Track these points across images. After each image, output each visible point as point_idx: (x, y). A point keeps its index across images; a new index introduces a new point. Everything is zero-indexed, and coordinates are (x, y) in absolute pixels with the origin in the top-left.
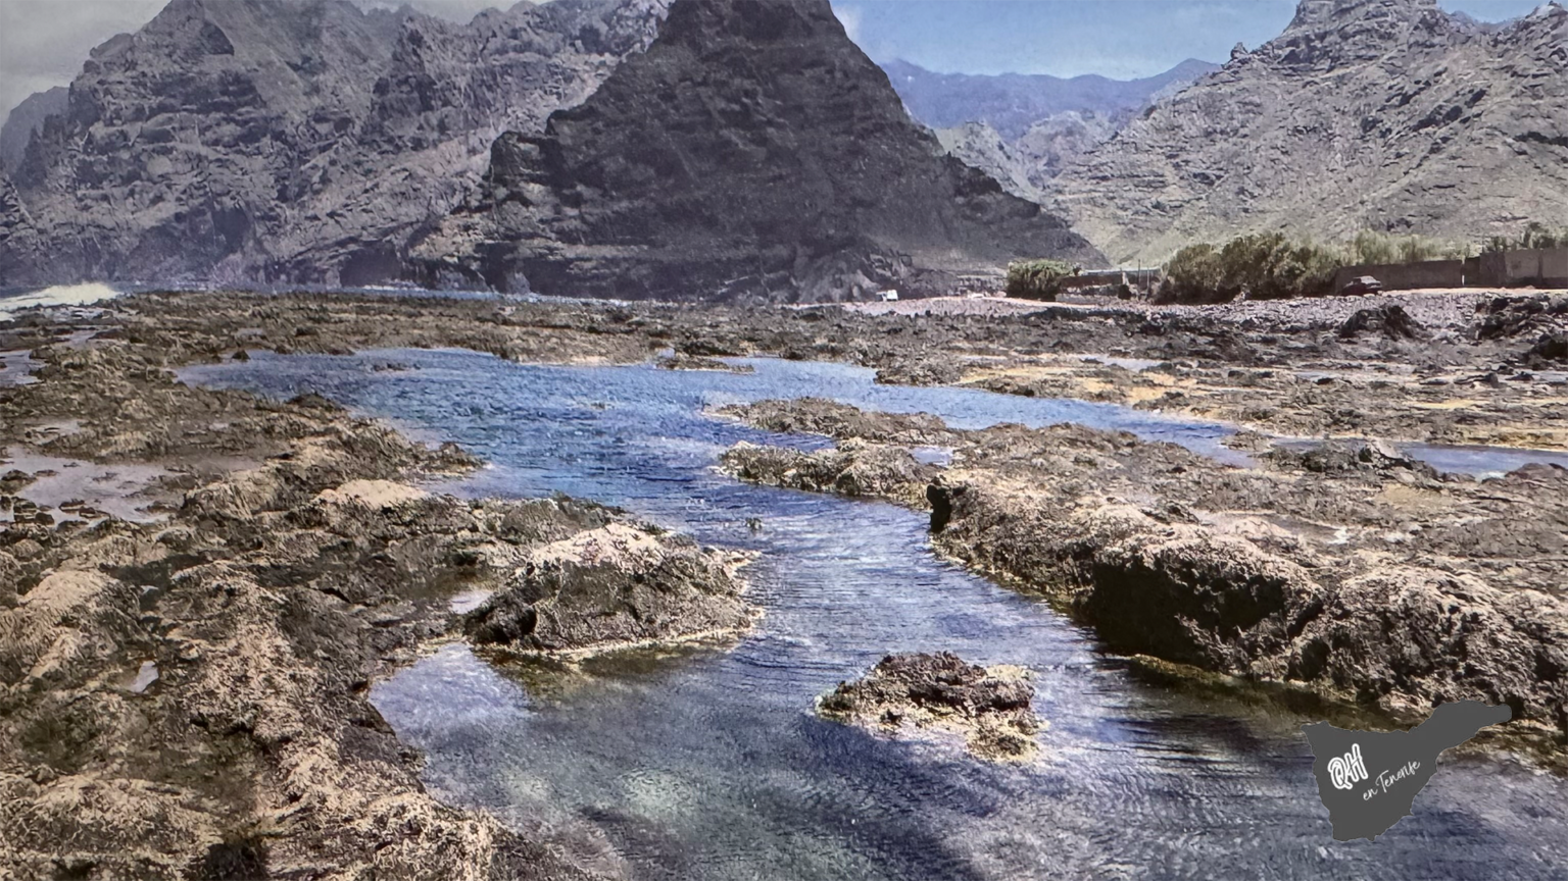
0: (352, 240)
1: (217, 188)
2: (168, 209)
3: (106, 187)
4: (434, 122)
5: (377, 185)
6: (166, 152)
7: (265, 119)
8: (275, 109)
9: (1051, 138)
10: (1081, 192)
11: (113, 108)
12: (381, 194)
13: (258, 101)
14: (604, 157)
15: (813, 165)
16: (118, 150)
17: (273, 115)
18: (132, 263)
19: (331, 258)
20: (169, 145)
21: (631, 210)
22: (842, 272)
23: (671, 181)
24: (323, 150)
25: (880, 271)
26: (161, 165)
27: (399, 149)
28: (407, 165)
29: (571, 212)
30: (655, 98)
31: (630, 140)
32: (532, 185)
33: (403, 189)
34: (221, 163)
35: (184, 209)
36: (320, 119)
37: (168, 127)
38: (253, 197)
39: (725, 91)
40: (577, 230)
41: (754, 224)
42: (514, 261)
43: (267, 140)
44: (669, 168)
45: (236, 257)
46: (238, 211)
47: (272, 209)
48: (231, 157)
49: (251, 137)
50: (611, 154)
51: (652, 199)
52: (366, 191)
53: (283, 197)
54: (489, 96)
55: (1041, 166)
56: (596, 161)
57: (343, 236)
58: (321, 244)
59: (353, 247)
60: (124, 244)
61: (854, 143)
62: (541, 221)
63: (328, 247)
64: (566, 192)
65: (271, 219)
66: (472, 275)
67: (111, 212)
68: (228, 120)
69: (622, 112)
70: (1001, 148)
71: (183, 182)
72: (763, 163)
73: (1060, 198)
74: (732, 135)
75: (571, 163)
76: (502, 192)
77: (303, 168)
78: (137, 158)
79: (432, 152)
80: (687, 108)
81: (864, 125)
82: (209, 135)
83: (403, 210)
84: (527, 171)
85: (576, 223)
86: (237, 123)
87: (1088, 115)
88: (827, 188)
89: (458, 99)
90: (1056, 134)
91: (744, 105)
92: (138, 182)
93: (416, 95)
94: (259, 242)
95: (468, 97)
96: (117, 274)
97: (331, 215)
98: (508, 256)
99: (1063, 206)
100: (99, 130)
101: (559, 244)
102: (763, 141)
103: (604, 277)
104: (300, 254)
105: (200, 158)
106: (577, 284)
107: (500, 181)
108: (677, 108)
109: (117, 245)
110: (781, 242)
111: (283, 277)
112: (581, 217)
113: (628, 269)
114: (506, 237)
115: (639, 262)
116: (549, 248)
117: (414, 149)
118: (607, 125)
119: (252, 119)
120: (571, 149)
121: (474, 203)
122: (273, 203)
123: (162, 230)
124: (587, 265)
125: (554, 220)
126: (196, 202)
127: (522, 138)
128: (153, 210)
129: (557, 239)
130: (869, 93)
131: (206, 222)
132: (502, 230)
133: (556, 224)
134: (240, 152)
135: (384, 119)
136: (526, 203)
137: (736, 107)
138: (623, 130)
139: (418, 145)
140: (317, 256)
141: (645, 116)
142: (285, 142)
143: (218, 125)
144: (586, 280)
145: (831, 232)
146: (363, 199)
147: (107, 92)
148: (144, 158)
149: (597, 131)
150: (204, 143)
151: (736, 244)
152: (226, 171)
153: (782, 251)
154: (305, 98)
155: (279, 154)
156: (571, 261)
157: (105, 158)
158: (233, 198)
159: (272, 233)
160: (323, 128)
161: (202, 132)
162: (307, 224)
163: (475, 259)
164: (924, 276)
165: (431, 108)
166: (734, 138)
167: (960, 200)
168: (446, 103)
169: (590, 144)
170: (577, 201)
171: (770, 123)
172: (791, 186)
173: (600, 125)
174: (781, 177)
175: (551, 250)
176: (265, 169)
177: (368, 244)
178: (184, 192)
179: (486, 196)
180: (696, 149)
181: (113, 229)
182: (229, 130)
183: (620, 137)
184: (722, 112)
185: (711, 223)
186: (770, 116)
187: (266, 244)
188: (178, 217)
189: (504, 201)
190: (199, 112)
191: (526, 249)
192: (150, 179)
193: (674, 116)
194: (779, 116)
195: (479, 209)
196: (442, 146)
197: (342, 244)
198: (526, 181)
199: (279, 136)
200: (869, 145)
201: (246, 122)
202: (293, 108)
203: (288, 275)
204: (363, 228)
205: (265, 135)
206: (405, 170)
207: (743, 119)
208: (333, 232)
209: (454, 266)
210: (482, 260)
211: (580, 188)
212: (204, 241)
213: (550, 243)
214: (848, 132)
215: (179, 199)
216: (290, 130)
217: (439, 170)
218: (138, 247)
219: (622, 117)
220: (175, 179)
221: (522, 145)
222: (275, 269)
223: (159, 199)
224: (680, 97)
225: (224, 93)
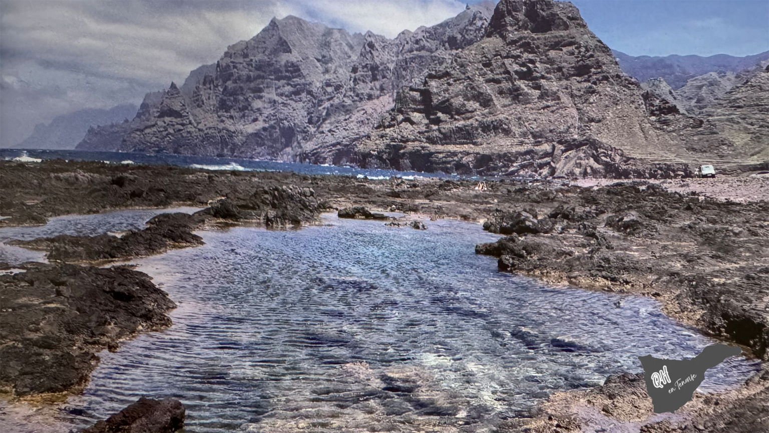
0: (339, 144)
1: (282, 116)
2: (260, 125)
3: (233, 112)
4: (378, 87)
5: (350, 117)
6: (260, 97)
7: (304, 84)
8: (309, 79)
9: (700, 87)
10: (724, 115)
11: (237, 75)
12: (352, 122)
13: (300, 76)
14: (452, 97)
15: (565, 99)
16: (238, 95)
17: (308, 82)
18: (243, 149)
19: (330, 151)
20: (261, 94)
21: (465, 126)
22: (581, 159)
23: (487, 110)
24: (329, 100)
25: (603, 158)
26: (257, 104)
27: (361, 99)
28: (365, 107)
29: (435, 127)
30: (481, 66)
31: (467, 88)
32: (415, 113)
33: (362, 119)
34: (284, 104)
35: (267, 125)
36: (328, 85)
37: (261, 86)
38: (296, 121)
39: (520, 61)
40: (437, 137)
41: (532, 133)
42: (404, 154)
43: (303, 95)
44: (486, 102)
45: (288, 150)
46: (290, 128)
47: (305, 128)
48: (289, 101)
49: (297, 93)
50: (457, 96)
51: (477, 120)
52: (346, 120)
53: (310, 122)
54: (404, 73)
55: (693, 103)
56: (448, 100)
57: (334, 142)
58: (325, 145)
59: (339, 147)
60: (238, 140)
61: (590, 87)
62: (419, 133)
63: (328, 146)
64: (432, 117)
65: (306, 132)
66: (384, 161)
67: (234, 124)
68: (288, 84)
69: (464, 74)
70: (671, 93)
71: (267, 112)
72: (538, 98)
73: (710, 118)
74: (521, 84)
75: (435, 101)
76: (400, 117)
77: (320, 108)
78: (247, 100)
79: (376, 101)
80: (498, 71)
81: (597, 76)
82: (279, 91)
83: (362, 129)
84: (413, 106)
85: (437, 133)
86: (291, 85)
87: (722, 74)
88: (575, 112)
89: (389, 75)
90: (702, 86)
91: (529, 68)
92: (246, 111)
93: (370, 73)
94: (299, 143)
95: (394, 73)
96: (235, 154)
97: (330, 131)
98: (402, 151)
99: (713, 123)
100: (230, 84)
101: (427, 145)
102: (538, 87)
103: (449, 163)
104: (316, 149)
105: (275, 102)
106: (434, 165)
107: (400, 111)
108: (492, 71)
109: (236, 140)
110: (546, 142)
111: (307, 160)
112: (439, 130)
113: (462, 158)
114: (402, 141)
115: (468, 154)
116: (422, 147)
117: (368, 99)
118: (455, 81)
119: (299, 84)
120: (437, 94)
121: (387, 124)
122: (306, 125)
123: (256, 135)
124: (441, 156)
125: (426, 132)
126: (272, 122)
127: (412, 89)
128: (253, 125)
129: (427, 142)
130: (600, 59)
131: (276, 132)
132: (399, 137)
133: (426, 134)
134: (292, 99)
135: (355, 85)
136: (412, 123)
137: (525, 69)
138: (463, 83)
139: (370, 97)
140: (323, 150)
141: (474, 75)
142: (312, 95)
143: (284, 86)
144: (439, 164)
145: (576, 137)
146: (344, 124)
147: (235, 67)
148: (250, 100)
149: (449, 84)
150: (277, 95)
151: (521, 143)
152: (286, 108)
153: (546, 147)
154: (322, 75)
155: (309, 101)
156: (432, 153)
157: (232, 99)
158: (288, 122)
159: (304, 139)
160: (329, 89)
161: (276, 89)
162: (319, 135)
163: (386, 153)
164: (631, 162)
165: (377, 80)
166: (523, 86)
167: (653, 118)
168: (384, 77)
169: (446, 90)
170: (438, 121)
171: (543, 77)
172: (553, 112)
173: (451, 81)
174: (548, 107)
175: (423, 148)
176: (303, 108)
177: (346, 146)
178: (267, 117)
179: (393, 120)
180: (501, 92)
181: (234, 132)
182: (288, 89)
183: (461, 87)
184: (516, 72)
185: (507, 132)
186: (543, 73)
187: (302, 144)
188: (264, 129)
189: (401, 122)
190: (276, 79)
191: (410, 146)
192: (252, 110)
193: (490, 76)
194: (547, 73)
195: (389, 126)
196: (381, 98)
197: (334, 145)
198: (413, 112)
199: (310, 93)
200: (599, 88)
201: (295, 86)
202: (316, 80)
203: (309, 159)
204: (344, 138)
205: (303, 92)
206: (364, 110)
207: (527, 75)
208: (330, 139)
209: (376, 156)
210: (389, 153)
211: (440, 114)
212: (275, 141)
213: (423, 144)
214: (588, 81)
215: (264, 121)
216: (314, 90)
217: (379, 111)
218: (246, 142)
219: (463, 76)
220: (264, 111)
221: (411, 93)
222: (304, 156)
223: (255, 120)
224: (494, 64)
225: (287, 71)
